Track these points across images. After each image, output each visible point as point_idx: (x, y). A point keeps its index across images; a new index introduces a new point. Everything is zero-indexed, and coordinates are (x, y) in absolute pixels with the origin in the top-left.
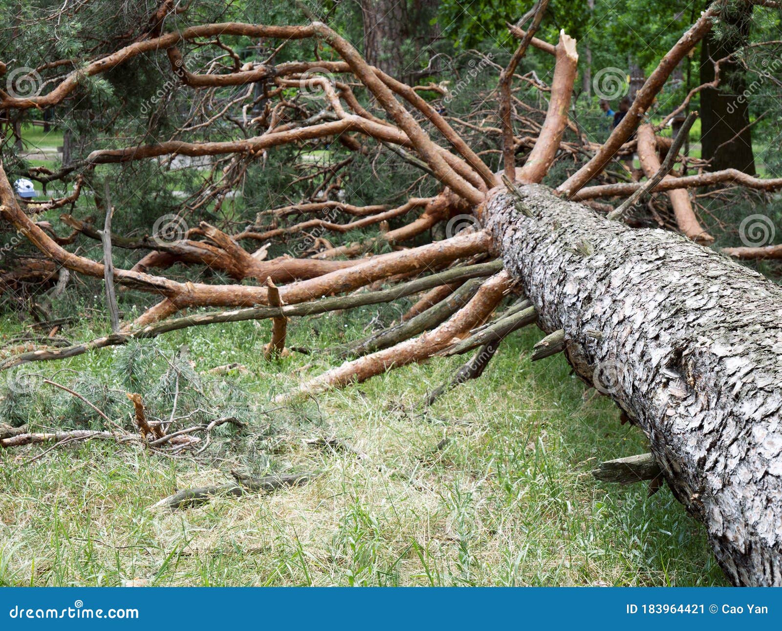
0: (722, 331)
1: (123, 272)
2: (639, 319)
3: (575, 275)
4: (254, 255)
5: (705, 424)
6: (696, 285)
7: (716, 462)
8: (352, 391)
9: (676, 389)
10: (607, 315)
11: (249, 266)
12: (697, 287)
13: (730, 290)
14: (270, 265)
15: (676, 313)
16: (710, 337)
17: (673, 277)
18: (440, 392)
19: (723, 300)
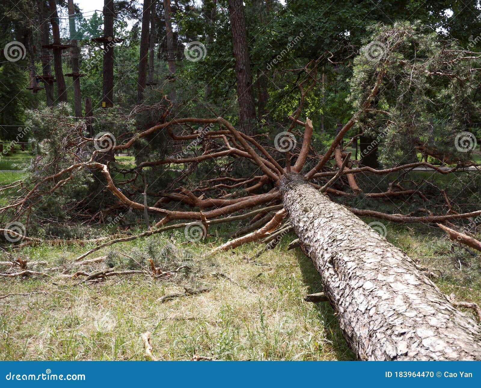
0: (347, 251)
1: (151, 208)
2: (322, 241)
3: (303, 219)
4: (199, 198)
5: (340, 286)
6: (341, 229)
7: (342, 302)
8: (230, 252)
9: (331, 271)
10: (312, 237)
11: (197, 202)
12: (342, 230)
13: (352, 233)
14: (204, 202)
15: (334, 240)
16: (343, 253)
17: (334, 225)
18: (260, 253)
19: (350, 237)
